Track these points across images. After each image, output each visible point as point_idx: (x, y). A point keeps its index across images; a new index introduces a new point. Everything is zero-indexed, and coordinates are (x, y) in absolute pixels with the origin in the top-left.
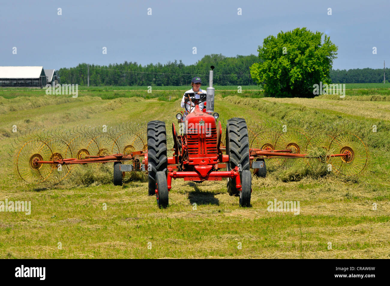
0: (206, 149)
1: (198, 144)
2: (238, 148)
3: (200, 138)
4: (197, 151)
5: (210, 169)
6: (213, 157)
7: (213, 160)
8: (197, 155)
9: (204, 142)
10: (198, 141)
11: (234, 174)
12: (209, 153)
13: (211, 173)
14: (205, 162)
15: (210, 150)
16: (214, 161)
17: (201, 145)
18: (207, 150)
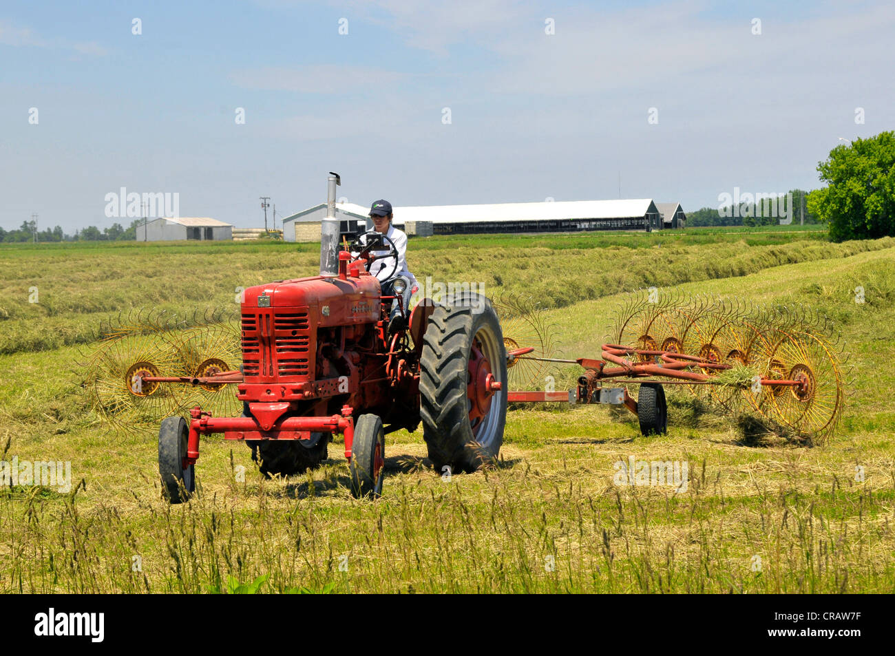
0: (275, 364)
1: (257, 351)
2: (437, 359)
3: (261, 336)
4: (257, 368)
5: (282, 413)
6: (293, 384)
7: (291, 391)
8: (257, 376)
9: (270, 347)
10: (257, 345)
11: (337, 424)
12: (283, 374)
13: (287, 421)
14: (272, 394)
15: (287, 367)
16: (295, 393)
17: (265, 354)
18: (280, 367)
